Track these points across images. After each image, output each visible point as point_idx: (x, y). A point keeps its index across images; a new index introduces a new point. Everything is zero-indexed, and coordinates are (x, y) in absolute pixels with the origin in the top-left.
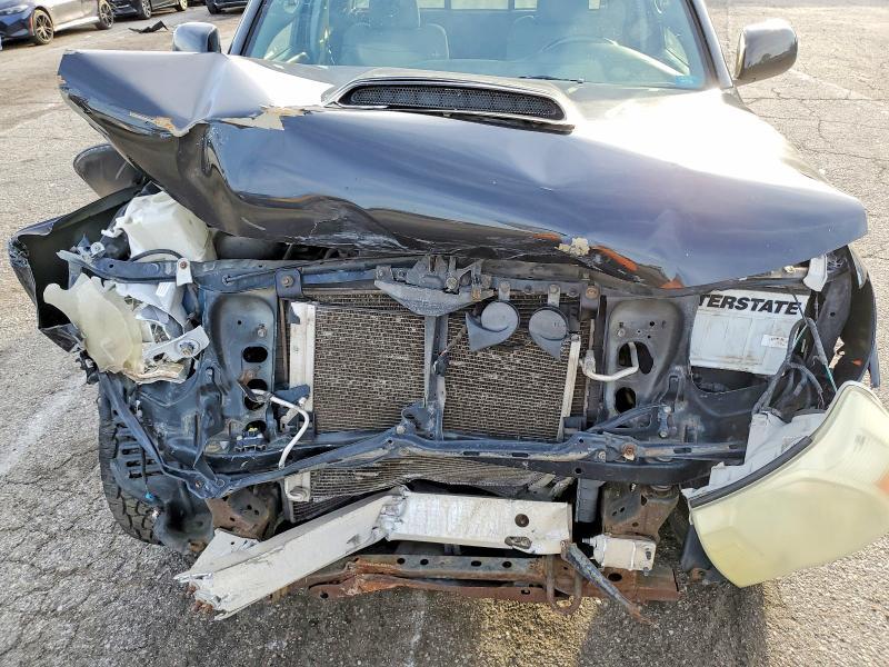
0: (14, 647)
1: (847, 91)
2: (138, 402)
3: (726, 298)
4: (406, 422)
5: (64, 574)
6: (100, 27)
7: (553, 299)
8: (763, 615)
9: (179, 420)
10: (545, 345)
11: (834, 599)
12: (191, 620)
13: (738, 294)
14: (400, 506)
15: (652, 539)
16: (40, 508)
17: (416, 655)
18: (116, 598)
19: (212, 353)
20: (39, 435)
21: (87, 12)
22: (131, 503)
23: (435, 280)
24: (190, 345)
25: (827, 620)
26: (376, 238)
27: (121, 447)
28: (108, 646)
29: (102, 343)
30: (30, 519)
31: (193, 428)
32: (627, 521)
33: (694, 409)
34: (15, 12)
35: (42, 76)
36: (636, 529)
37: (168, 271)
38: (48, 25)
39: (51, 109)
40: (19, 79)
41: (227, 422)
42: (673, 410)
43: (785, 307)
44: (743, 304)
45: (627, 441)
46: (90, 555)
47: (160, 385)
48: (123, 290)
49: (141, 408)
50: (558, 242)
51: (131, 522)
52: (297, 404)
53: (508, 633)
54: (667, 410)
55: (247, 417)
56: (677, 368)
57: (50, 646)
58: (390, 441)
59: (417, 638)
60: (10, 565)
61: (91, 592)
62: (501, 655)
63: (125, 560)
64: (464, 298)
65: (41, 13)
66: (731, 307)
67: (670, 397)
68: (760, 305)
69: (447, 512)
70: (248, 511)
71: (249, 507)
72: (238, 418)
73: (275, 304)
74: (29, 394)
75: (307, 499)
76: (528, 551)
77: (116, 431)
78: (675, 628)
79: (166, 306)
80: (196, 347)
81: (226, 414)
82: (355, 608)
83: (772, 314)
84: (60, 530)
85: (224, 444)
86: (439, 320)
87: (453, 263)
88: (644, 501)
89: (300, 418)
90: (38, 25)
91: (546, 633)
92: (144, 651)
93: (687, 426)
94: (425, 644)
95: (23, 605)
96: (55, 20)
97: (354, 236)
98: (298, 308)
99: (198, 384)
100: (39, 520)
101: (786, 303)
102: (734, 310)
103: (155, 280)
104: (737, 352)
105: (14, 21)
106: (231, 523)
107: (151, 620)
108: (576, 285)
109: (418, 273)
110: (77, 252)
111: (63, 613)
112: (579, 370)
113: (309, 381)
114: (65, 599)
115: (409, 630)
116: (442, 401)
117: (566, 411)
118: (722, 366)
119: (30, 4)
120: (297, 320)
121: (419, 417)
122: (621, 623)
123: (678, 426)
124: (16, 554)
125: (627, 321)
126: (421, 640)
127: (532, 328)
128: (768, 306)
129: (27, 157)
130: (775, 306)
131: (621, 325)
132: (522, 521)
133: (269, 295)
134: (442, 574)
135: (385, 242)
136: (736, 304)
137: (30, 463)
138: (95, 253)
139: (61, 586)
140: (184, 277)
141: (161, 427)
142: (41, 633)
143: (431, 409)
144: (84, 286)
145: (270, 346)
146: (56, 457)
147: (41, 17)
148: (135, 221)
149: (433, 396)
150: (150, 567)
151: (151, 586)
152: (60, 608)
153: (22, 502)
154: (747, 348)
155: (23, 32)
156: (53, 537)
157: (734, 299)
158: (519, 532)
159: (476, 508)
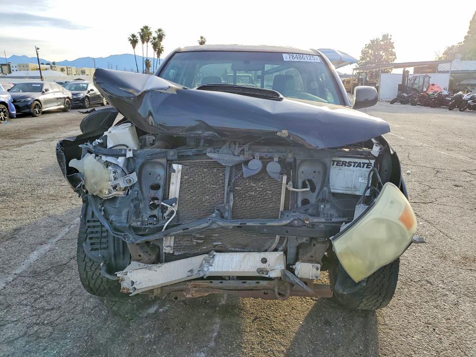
0: (23, 336)
1: (421, 144)
2: (103, 208)
3: (343, 162)
4: (217, 212)
5: (48, 310)
6: (64, 110)
7: (276, 159)
8: (377, 328)
9: (121, 213)
10: (272, 175)
11: (409, 322)
12: (108, 327)
13: (348, 160)
14: (211, 261)
15: (319, 263)
16: (36, 286)
17: (215, 340)
18: (73, 319)
19: (138, 185)
20: (35, 259)
21: (59, 103)
22: (89, 264)
23: (230, 152)
24: (130, 180)
25: (406, 330)
26: (209, 132)
27: (89, 236)
28: (69, 335)
29: (92, 181)
30: (31, 290)
31: (126, 217)
32: (308, 255)
33: (333, 206)
34: (25, 101)
35: (35, 128)
36: (312, 259)
37: (123, 152)
38: (40, 108)
39: (39, 141)
40: (24, 129)
41: (141, 215)
42: (325, 207)
43: (366, 165)
44: (349, 164)
45: (305, 216)
46: (60, 303)
47: (114, 199)
48: (104, 158)
49: (104, 211)
50: (276, 133)
51: (87, 276)
52: (171, 205)
53: (258, 333)
54: (322, 206)
55: (150, 213)
56: (325, 188)
57: (41, 335)
58: (210, 220)
59: (215, 334)
60: (21, 307)
61: (60, 316)
62: (255, 341)
63: (77, 305)
64: (242, 158)
65: (38, 102)
66: (345, 166)
67: (323, 200)
68: (356, 164)
69: (232, 260)
70: (146, 253)
71: (147, 252)
72: (146, 213)
73: (165, 165)
74: (31, 245)
75: (171, 252)
76: (267, 276)
77: (87, 229)
78: (336, 332)
79: (121, 165)
80: (132, 181)
81: (141, 211)
82: (187, 324)
83: (361, 168)
84: (45, 294)
85: (139, 223)
86: (231, 167)
87: (237, 146)
88: (314, 245)
89: (172, 212)
90: (35, 108)
91: (276, 333)
92: (86, 338)
93: (331, 214)
94: (219, 336)
95: (28, 321)
96: (44, 107)
97: (200, 132)
98: (175, 166)
99: (131, 198)
100: (36, 290)
101: (366, 163)
102: (347, 167)
103: (117, 156)
104: (350, 185)
105: (23, 105)
106: (139, 258)
107: (89, 327)
108: (284, 154)
109: (224, 149)
110: (87, 145)
111: (47, 324)
112: (287, 189)
113: (177, 196)
114: (48, 318)
115: (212, 331)
116: (231, 203)
117: (282, 208)
118: (345, 192)
119: (33, 98)
120: (174, 171)
121: (222, 210)
122: (311, 330)
123: (327, 214)
124: (25, 302)
125: (305, 171)
126: (217, 335)
127: (267, 169)
128: (359, 165)
129: (28, 158)
130: (362, 165)
131: (303, 172)
132: (264, 261)
133: (164, 161)
134: (229, 287)
135: (212, 134)
136: (347, 164)
137: (31, 269)
138: (94, 145)
139: (46, 314)
140: (130, 154)
141: (112, 218)
142: (36, 331)
143: (227, 207)
144: (88, 158)
145: (162, 183)
146: (43, 267)
147: (37, 104)
148: (112, 132)
149: (228, 202)
150: (90, 308)
151: (89, 314)
152: (46, 322)
153: (26, 283)
154: (353, 183)
155: (27, 110)
156: (42, 296)
157: (346, 162)
158: (263, 266)
159: (244, 257)
